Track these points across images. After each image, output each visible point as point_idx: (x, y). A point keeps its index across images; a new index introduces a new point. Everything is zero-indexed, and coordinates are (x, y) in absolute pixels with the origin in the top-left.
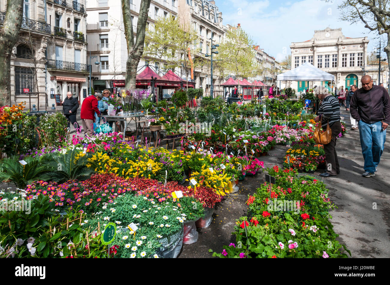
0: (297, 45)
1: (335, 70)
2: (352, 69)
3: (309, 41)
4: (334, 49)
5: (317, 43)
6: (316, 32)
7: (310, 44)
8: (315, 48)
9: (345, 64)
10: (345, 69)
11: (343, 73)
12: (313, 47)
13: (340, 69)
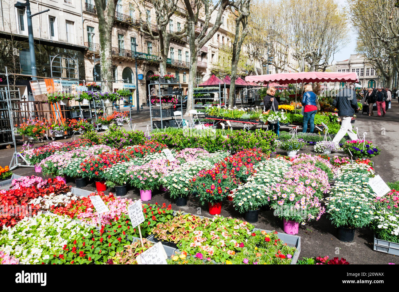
0: (340, 63)
1: (362, 77)
2: (372, 77)
3: (347, 60)
4: (362, 65)
5: (352, 62)
6: (351, 55)
7: (348, 62)
8: (351, 65)
9: (368, 74)
10: (368, 77)
11: (367, 79)
12: (349, 64)
13: (365, 77)
